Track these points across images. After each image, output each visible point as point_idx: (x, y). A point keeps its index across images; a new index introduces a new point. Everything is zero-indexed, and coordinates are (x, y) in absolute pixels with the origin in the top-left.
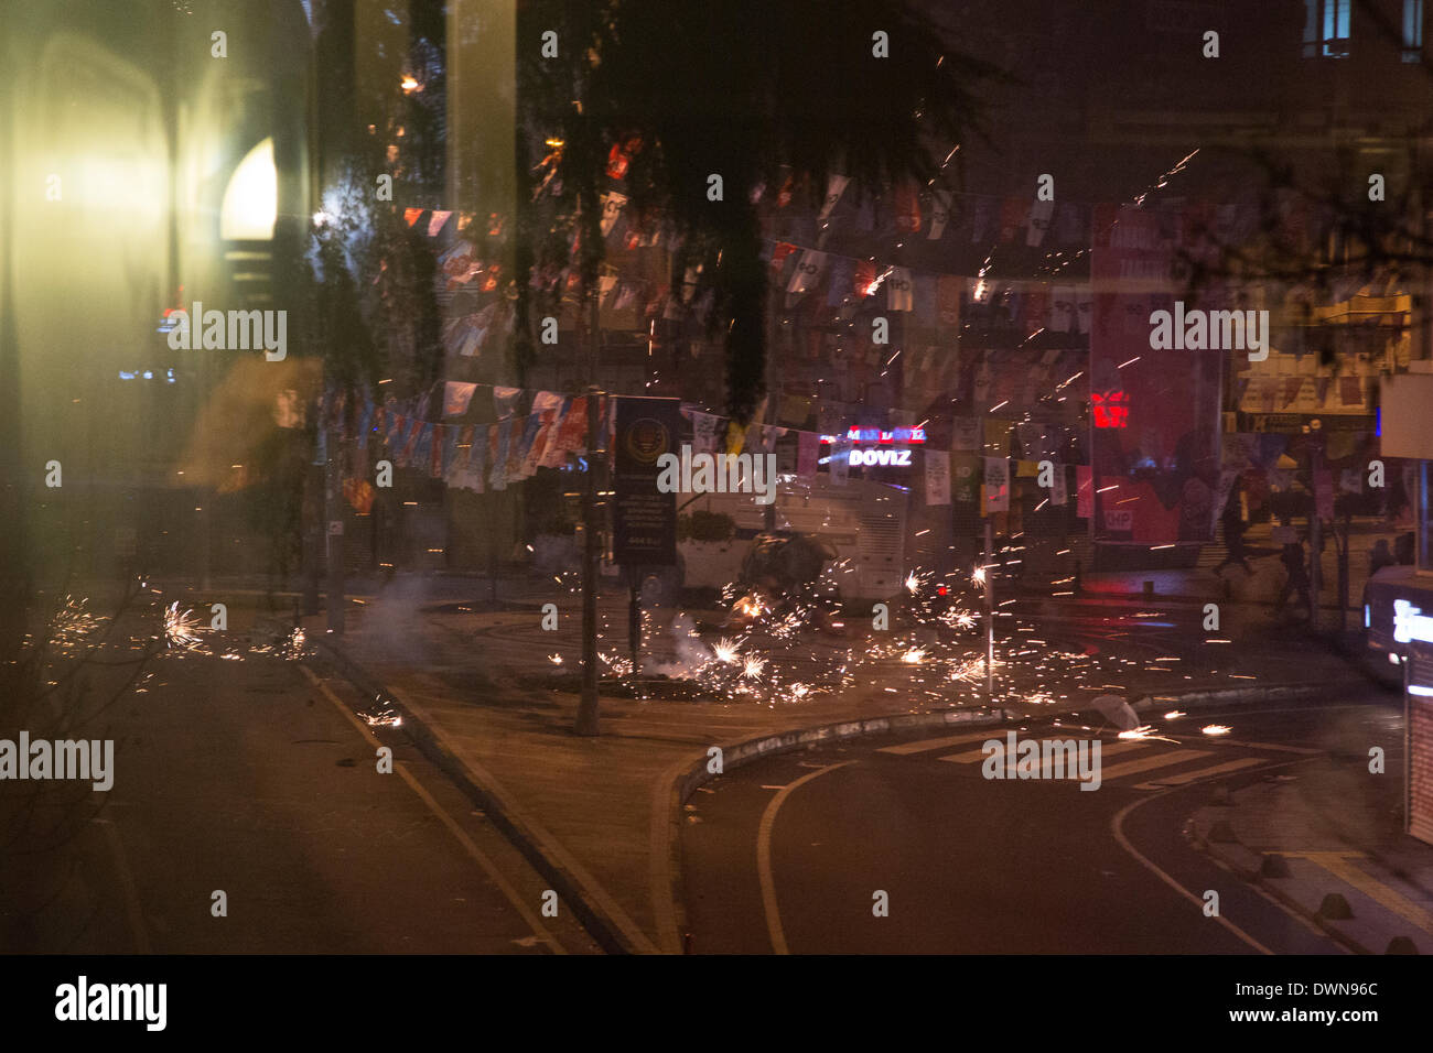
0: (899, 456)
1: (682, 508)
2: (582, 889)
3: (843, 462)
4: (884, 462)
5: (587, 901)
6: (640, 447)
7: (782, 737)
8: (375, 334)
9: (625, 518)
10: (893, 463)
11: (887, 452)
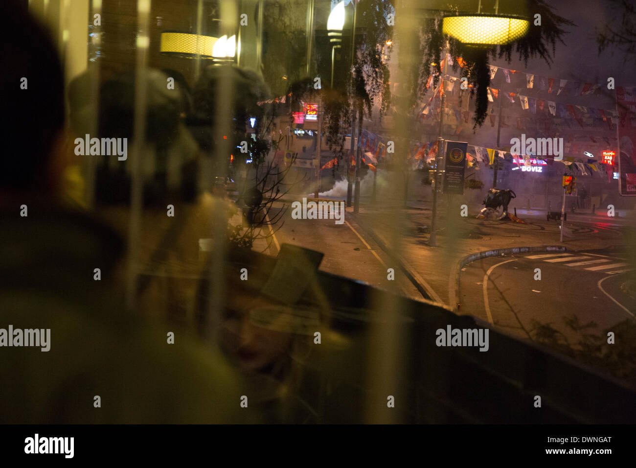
0: (538, 169)
1: (466, 178)
2: (427, 290)
3: (520, 170)
4: (533, 171)
5: (428, 293)
6: (454, 158)
7: (494, 251)
8: (370, 95)
9: (448, 179)
10: (536, 171)
11: (535, 167)
